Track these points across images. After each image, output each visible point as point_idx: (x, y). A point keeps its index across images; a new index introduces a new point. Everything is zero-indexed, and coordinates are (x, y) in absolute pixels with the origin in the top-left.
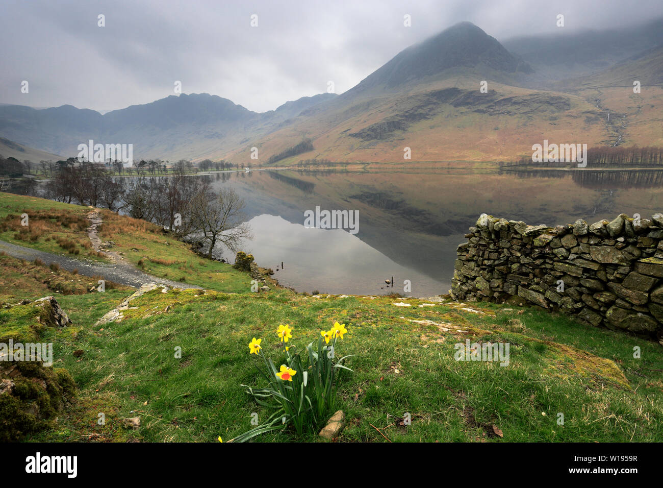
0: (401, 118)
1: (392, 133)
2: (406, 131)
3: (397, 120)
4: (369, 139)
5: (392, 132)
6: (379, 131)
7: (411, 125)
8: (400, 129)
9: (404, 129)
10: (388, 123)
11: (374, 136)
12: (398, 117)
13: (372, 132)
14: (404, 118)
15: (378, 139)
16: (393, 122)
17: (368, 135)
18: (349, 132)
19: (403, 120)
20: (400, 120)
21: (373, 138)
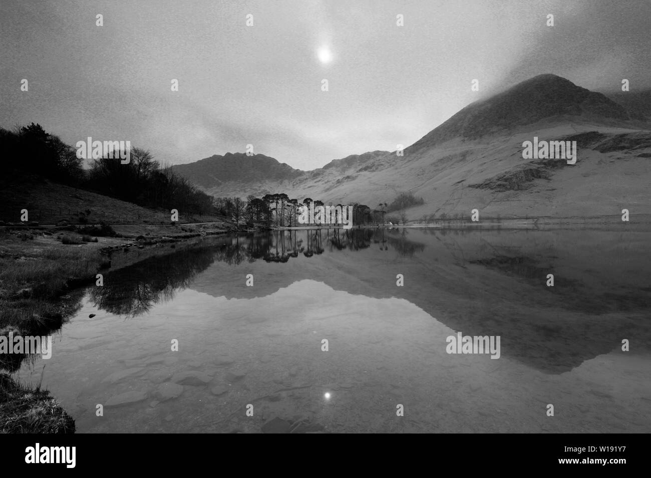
0: (539, 166)
1: (531, 183)
2: (550, 180)
3: (534, 168)
4: (501, 189)
5: (530, 181)
6: (514, 180)
7: (553, 173)
8: (540, 177)
9: (546, 178)
10: (524, 171)
11: (509, 187)
12: (535, 165)
13: (506, 181)
14: (543, 166)
15: (516, 190)
16: (531, 170)
17: (499, 185)
18: (466, 183)
19: (542, 167)
20: (538, 168)
21: (507, 189)
